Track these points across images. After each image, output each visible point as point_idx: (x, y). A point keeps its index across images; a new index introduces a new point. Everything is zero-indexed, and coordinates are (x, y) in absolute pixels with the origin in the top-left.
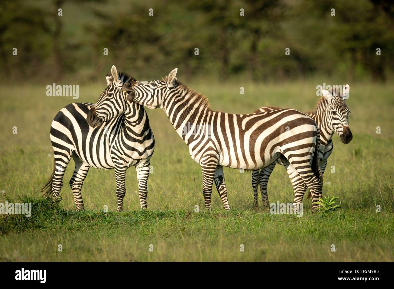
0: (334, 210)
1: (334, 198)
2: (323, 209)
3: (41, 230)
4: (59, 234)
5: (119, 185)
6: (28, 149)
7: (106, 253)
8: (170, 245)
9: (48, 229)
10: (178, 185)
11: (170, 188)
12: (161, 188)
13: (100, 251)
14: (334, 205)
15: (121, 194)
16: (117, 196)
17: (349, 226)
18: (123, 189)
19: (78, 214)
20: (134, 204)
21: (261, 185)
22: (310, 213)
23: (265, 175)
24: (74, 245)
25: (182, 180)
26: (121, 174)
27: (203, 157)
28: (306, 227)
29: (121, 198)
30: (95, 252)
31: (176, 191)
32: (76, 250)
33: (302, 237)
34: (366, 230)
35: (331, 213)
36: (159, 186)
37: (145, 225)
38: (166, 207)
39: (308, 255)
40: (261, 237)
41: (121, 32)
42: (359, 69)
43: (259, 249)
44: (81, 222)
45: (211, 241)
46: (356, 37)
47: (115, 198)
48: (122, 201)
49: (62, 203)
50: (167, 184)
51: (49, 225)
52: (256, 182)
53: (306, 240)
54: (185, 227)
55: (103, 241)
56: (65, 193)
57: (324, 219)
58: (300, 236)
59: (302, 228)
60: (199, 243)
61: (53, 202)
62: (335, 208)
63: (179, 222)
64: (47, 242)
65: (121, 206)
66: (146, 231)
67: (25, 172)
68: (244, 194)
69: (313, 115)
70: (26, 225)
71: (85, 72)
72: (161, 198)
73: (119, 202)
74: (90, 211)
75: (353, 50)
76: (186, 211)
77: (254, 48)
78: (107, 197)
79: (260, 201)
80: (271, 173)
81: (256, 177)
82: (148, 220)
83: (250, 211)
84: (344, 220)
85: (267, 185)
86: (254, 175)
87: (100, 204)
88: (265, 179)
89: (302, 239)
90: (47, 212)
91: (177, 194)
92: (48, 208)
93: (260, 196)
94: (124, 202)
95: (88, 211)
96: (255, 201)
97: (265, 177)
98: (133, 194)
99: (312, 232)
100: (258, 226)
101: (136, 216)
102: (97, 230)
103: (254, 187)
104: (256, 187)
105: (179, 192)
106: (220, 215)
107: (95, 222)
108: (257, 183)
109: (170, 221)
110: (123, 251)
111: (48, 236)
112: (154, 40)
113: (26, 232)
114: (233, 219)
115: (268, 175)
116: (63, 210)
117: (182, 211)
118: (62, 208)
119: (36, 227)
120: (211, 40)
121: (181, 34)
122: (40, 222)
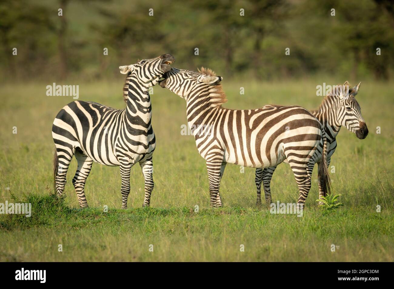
0: (337, 207)
1: (336, 196)
2: (325, 207)
3: (46, 227)
4: (63, 230)
5: (124, 182)
6: (33, 146)
7: (110, 250)
8: (174, 242)
9: (52, 226)
10: (182, 183)
11: (174, 186)
12: (165, 186)
13: (104, 248)
14: (337, 202)
15: (126, 191)
16: (122, 193)
17: (351, 224)
18: (127, 187)
19: (82, 211)
20: (138, 201)
21: (264, 183)
22: (312, 210)
23: (268, 172)
24: (78, 242)
25: (186, 177)
26: (126, 171)
27: (208, 155)
28: (309, 225)
29: (126, 195)
30: (99, 249)
31: (180, 188)
32: (80, 246)
33: (305, 234)
34: (368, 228)
35: (334, 211)
36: (163, 183)
37: (149, 222)
38: (170, 205)
39: (310, 252)
40: (264, 234)
41: (126, 30)
42: (362, 68)
43: (262, 246)
44: (85, 219)
45: (215, 238)
46: (359, 36)
47: (119, 195)
48: (127, 198)
49: (67, 200)
50: (171, 182)
51: (53, 222)
52: (259, 179)
53: (309, 237)
54: (188, 224)
55: (107, 238)
56: (69, 190)
57: (327, 217)
58: (302, 233)
59: (305, 225)
60: (203, 240)
61: (57, 199)
62: (337, 206)
63: (183, 219)
64: (52, 238)
65: (125, 204)
66: (150, 229)
67: (29, 169)
68: (247, 191)
69: (317, 113)
70: (31, 222)
71: (90, 70)
72: (165, 195)
73: (123, 199)
74: (94, 208)
75: (356, 49)
76: (189, 209)
77: (257, 46)
78: (111, 194)
79: (263, 198)
80: (274, 171)
81: (259, 175)
82: (152, 217)
83: (254, 208)
84: (347, 217)
85: (270, 182)
86: (258, 172)
87: (104, 201)
88: (268, 177)
89: (304, 237)
90: (51, 209)
91: (181, 192)
92: (53, 205)
93: (263, 193)
94: (128, 199)
95: (92, 209)
96: (259, 198)
97: (268, 174)
98: (137, 192)
99: (315, 230)
100: (261, 223)
101: (140, 213)
102: (101, 227)
103: (257, 184)
104: (259, 184)
105: (183, 190)
106: (223, 213)
107: (99, 219)
108: (260, 181)
109: (173, 218)
110: (127, 249)
111: (52, 233)
112: (159, 38)
113: (30, 229)
114: (236, 216)
115: (272, 172)
116: (68, 207)
117: (186, 208)
118: (67, 206)
119: (41, 224)
120: (216, 39)
121: (185, 32)
122: (45, 219)
